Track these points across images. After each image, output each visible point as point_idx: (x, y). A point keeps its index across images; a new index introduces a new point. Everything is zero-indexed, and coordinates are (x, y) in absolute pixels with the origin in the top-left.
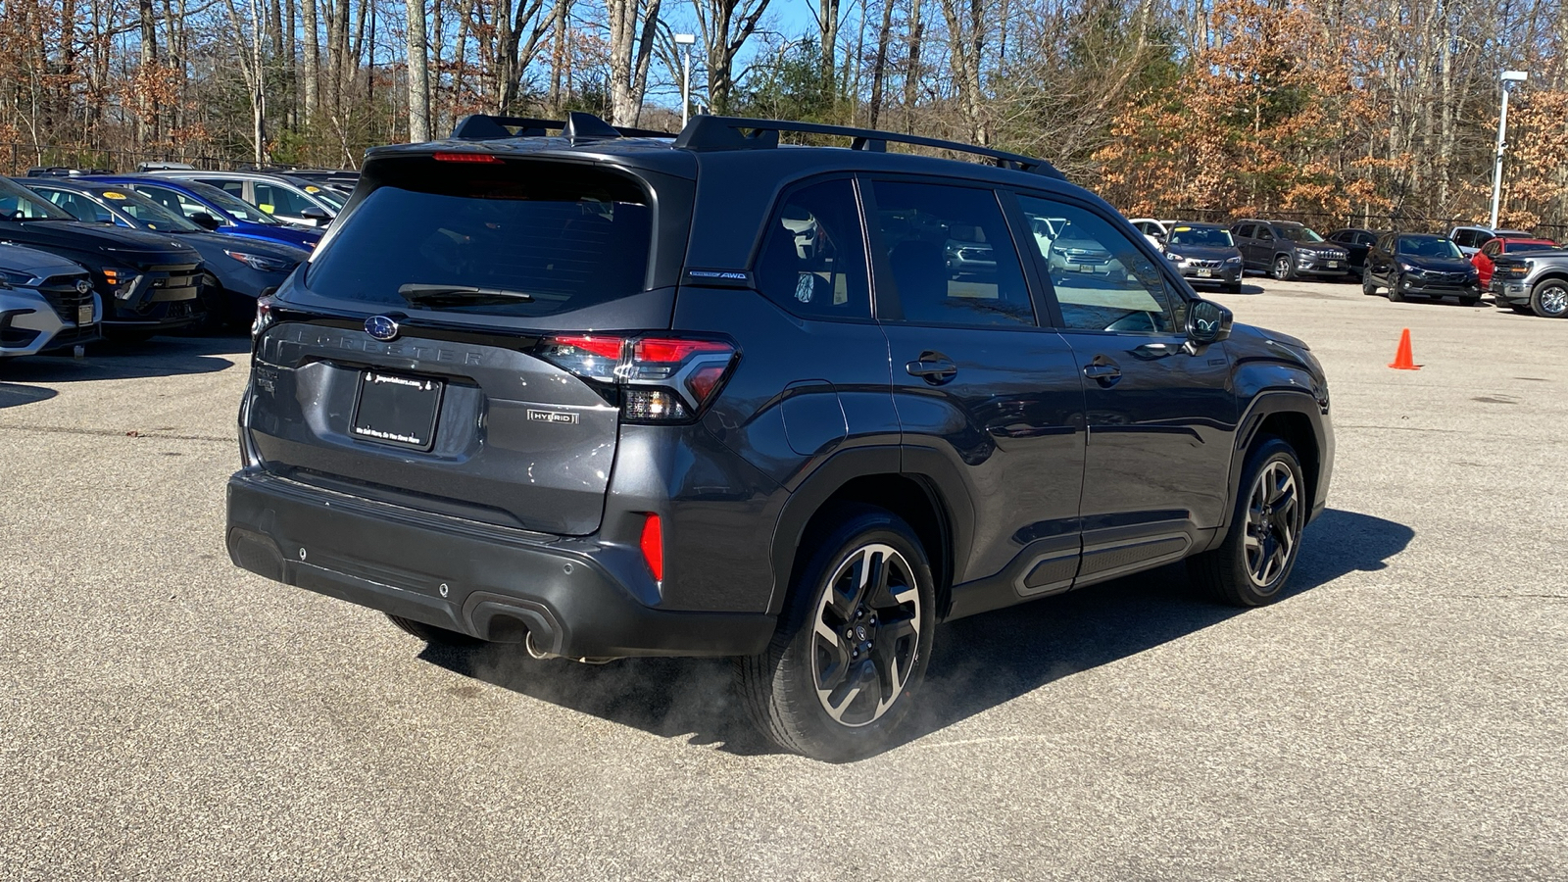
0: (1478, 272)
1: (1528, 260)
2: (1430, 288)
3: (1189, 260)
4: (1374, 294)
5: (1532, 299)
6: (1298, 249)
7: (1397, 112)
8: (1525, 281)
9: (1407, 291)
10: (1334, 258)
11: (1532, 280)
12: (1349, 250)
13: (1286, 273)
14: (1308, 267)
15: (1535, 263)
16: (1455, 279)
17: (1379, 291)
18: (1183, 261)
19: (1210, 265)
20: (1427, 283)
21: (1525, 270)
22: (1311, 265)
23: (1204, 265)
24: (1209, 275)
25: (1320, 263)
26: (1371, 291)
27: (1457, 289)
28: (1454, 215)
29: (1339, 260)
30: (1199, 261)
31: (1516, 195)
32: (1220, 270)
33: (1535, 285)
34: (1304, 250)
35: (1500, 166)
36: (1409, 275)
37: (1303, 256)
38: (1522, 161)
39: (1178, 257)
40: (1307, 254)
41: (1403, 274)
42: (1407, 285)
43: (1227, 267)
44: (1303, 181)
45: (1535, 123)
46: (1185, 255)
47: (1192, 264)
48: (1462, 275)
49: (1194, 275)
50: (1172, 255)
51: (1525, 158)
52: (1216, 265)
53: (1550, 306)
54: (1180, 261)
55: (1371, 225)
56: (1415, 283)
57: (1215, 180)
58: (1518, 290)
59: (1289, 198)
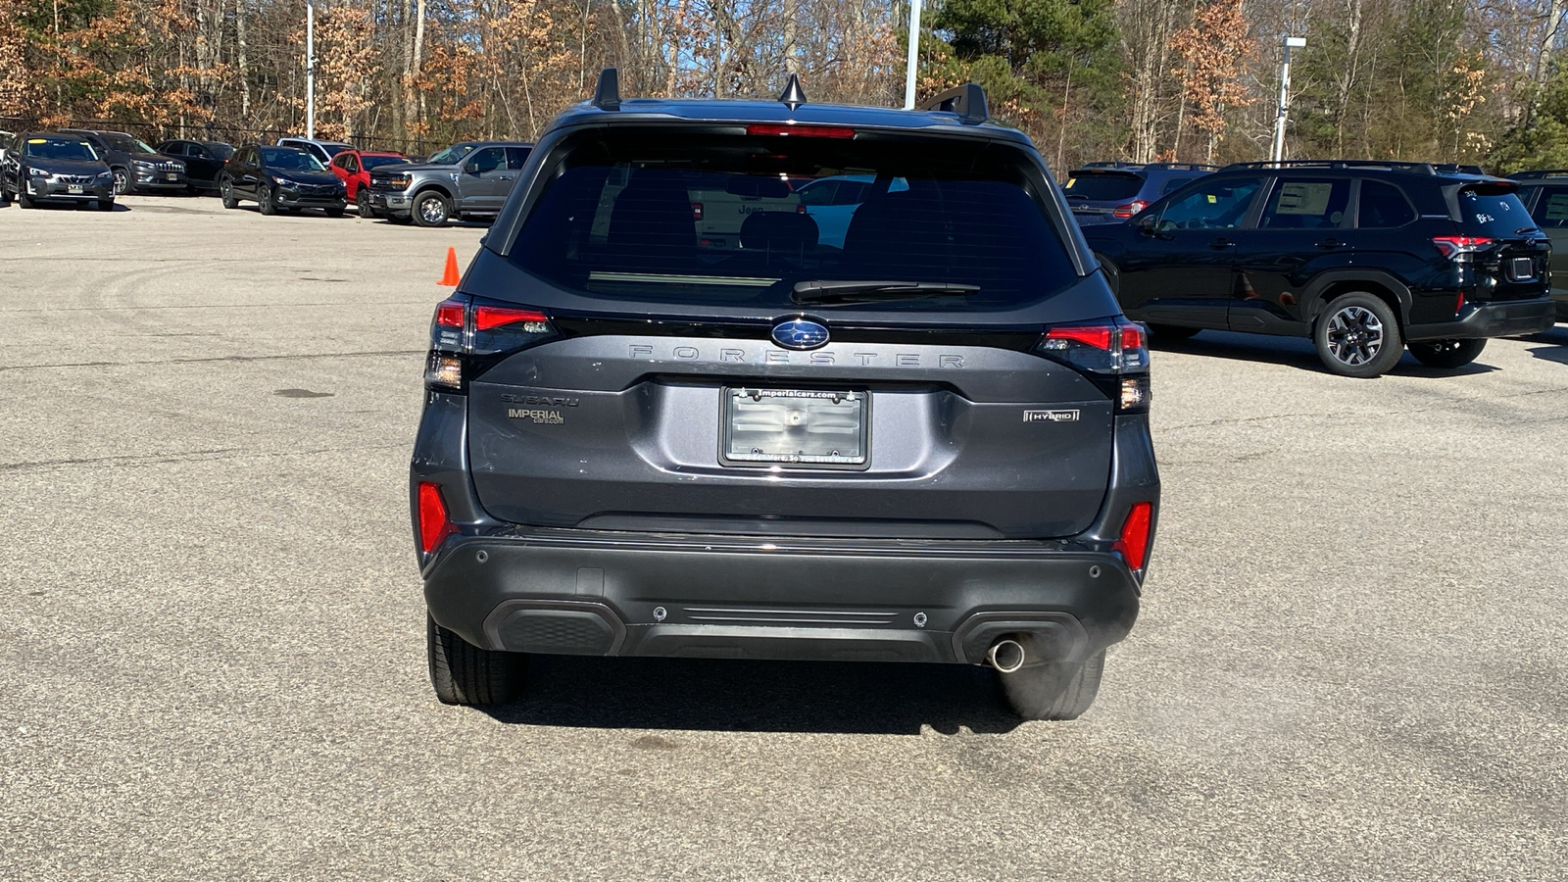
0: (345, 184)
1: (406, 173)
2: (304, 201)
3: (56, 176)
4: (237, 207)
5: (413, 210)
6: (135, 162)
7: (201, 20)
8: (406, 193)
9: (281, 205)
10: (172, 170)
11: (411, 192)
12: (186, 162)
13: (124, 187)
14: (148, 180)
15: (413, 176)
16: (325, 191)
17: (240, 204)
18: (50, 177)
19: (81, 180)
20: (301, 196)
21: (404, 183)
22: (151, 178)
23: (74, 181)
24: (81, 192)
25: (160, 176)
26: (233, 204)
27: (329, 202)
28: (267, 126)
29: (178, 173)
30: (69, 177)
31: (328, 108)
32: (93, 185)
33: (414, 197)
34: (141, 162)
35: (310, 79)
36: (282, 188)
37: (141, 168)
38: (330, 74)
39: (43, 172)
40: (146, 166)
41: (275, 187)
42: (281, 198)
43: (100, 183)
44: (120, 89)
45: (338, 38)
46: (53, 170)
47: (60, 179)
48: (333, 188)
49: (65, 192)
50: (35, 170)
51: (332, 72)
52: (87, 180)
53: (429, 216)
54: (47, 177)
55: (186, 136)
56: (289, 196)
57: (22, 86)
58: (400, 201)
59: (106, 106)
